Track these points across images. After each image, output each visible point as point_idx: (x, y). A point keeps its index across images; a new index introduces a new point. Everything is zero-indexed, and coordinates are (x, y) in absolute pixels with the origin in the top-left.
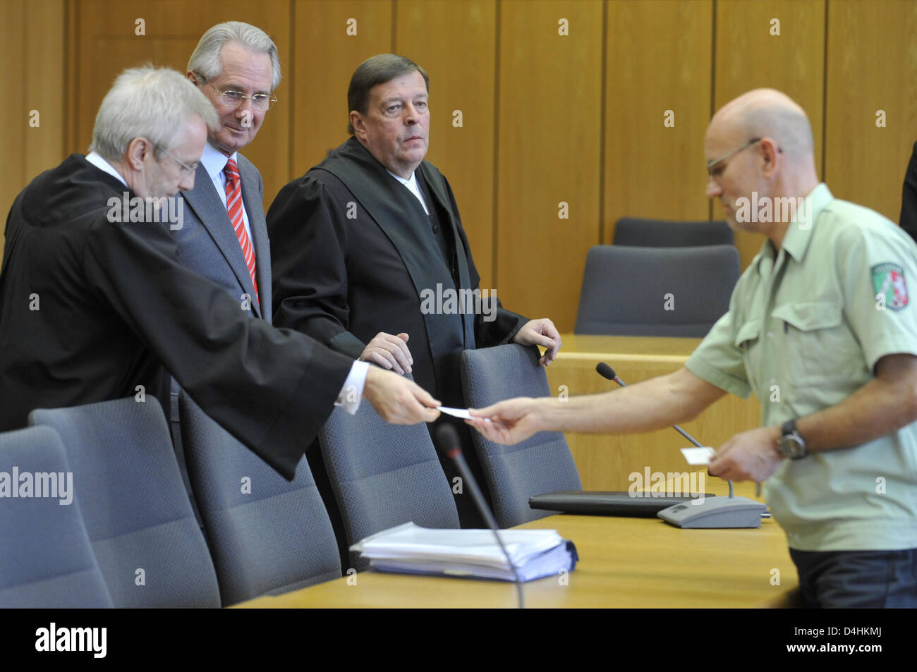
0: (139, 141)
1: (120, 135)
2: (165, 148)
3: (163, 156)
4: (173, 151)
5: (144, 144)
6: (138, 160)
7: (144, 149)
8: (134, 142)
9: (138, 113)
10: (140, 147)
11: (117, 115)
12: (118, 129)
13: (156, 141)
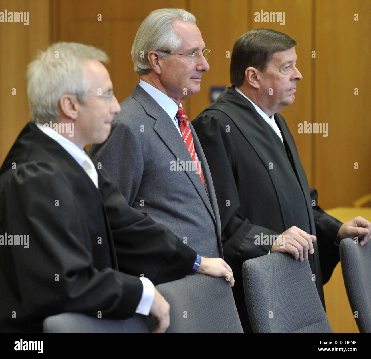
0: (64, 99)
1: (50, 105)
2: (83, 93)
3: (85, 99)
4: (89, 91)
5: (69, 99)
6: (73, 112)
7: (71, 103)
8: (62, 102)
9: (51, 82)
10: (67, 103)
11: (40, 94)
12: (46, 101)
13: (74, 92)
